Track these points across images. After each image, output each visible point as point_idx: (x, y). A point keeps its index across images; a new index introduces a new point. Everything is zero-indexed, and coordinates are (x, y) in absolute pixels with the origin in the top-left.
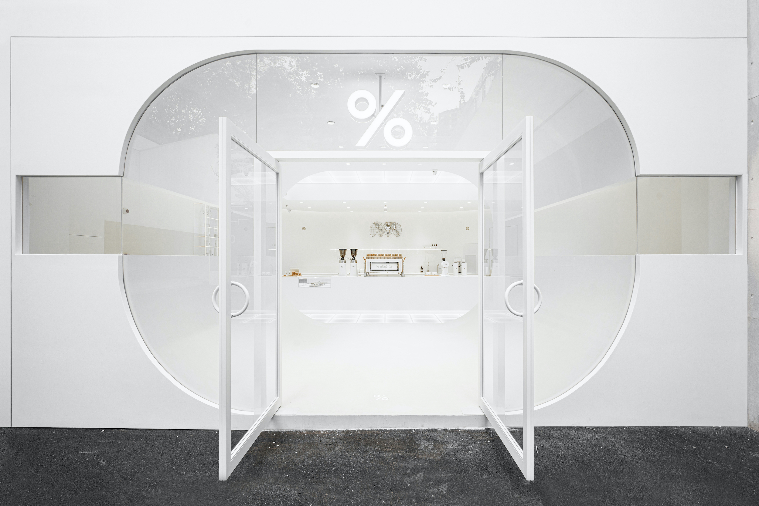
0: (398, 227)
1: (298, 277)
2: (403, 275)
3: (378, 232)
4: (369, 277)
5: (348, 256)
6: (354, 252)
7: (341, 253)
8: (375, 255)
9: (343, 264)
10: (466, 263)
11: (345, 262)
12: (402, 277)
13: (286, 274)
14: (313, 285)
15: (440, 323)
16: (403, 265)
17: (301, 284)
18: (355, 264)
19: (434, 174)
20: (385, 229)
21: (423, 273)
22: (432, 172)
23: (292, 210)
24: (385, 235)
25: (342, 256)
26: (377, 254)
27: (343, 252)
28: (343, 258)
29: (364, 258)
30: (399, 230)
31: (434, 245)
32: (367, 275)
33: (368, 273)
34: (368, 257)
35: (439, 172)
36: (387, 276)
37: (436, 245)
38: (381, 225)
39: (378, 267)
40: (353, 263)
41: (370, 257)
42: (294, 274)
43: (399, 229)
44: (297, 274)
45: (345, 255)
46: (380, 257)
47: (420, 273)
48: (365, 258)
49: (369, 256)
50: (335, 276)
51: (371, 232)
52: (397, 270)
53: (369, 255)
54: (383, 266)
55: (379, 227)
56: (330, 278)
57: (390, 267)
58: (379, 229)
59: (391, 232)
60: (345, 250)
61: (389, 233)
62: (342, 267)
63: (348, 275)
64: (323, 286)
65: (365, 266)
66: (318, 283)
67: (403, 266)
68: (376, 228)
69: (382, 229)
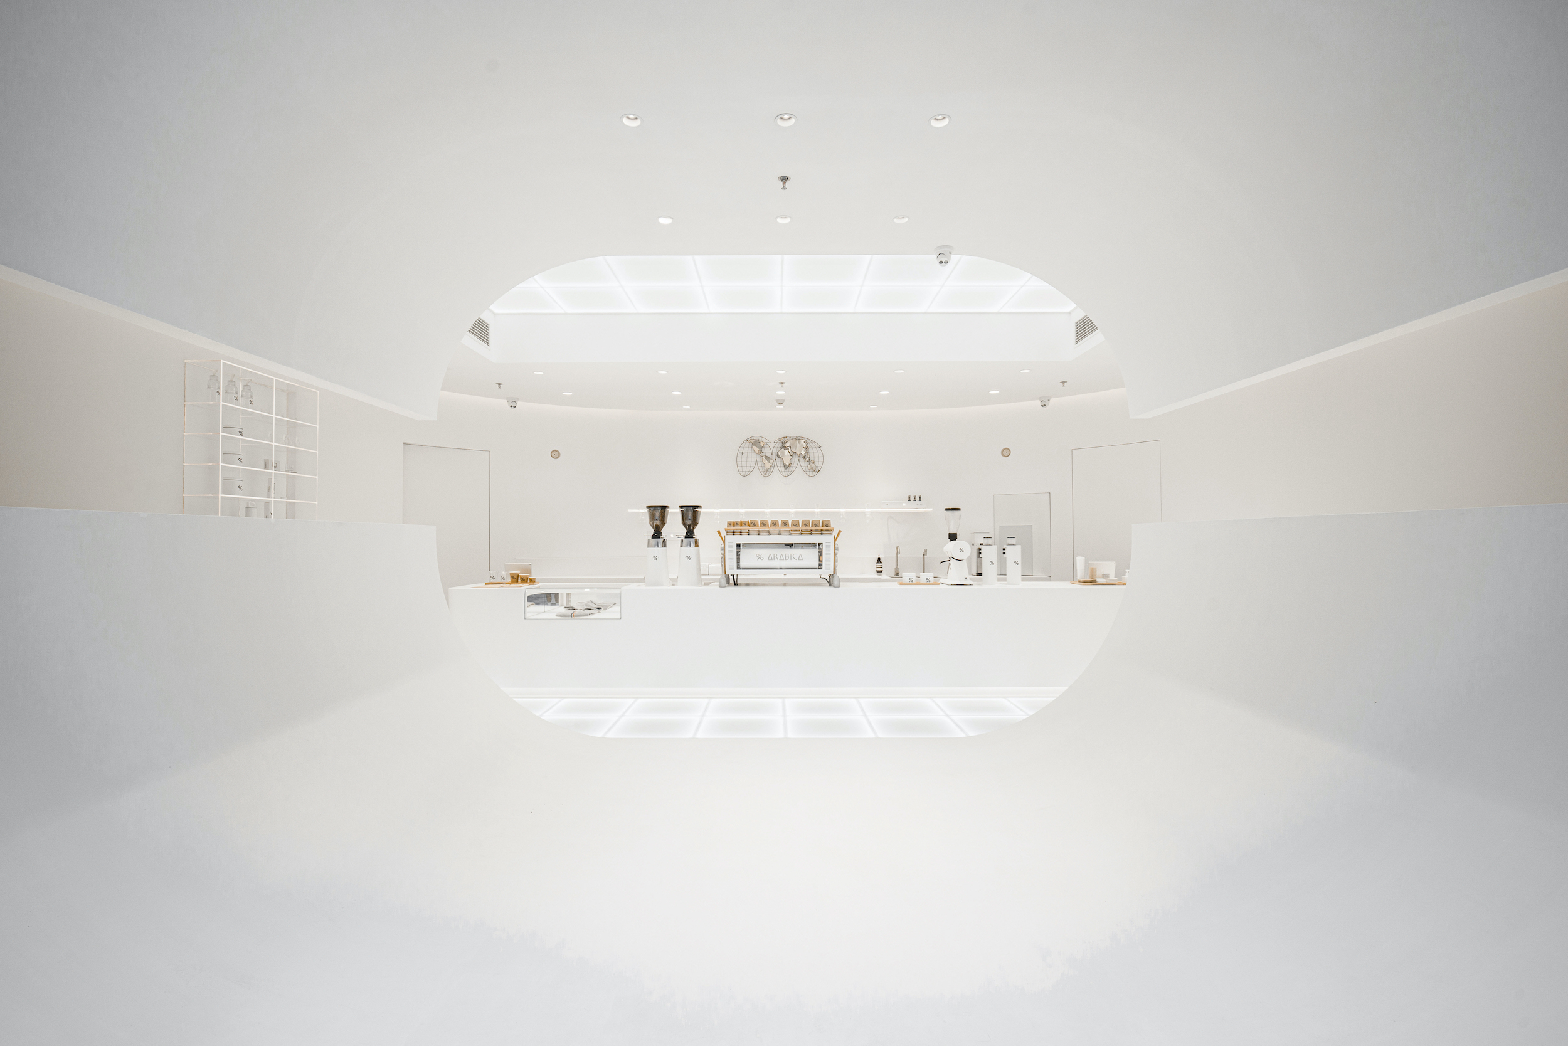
0: (815, 450)
1: (526, 586)
2: (835, 581)
3: (759, 464)
4: (736, 588)
5: (674, 527)
6: (690, 515)
7: (652, 518)
8: (753, 524)
9: (659, 551)
10: (1019, 547)
11: (664, 545)
12: (831, 588)
13: (492, 581)
14: (572, 612)
15: (965, 736)
16: (836, 552)
17: (535, 610)
18: (693, 549)
19: (941, 262)
20: (778, 456)
21: (884, 576)
22: (935, 256)
23: (519, 403)
24: (776, 474)
25: (657, 526)
26: (759, 520)
27: (658, 514)
28: (657, 534)
29: (719, 532)
30: (816, 459)
31: (912, 499)
32: (728, 582)
33: (731, 577)
34: (732, 528)
35: (954, 258)
36: (785, 585)
37: (917, 499)
38: (766, 445)
39: (760, 557)
40: (688, 548)
41: (739, 528)
42: (515, 579)
43: (816, 454)
44: (524, 580)
45: (663, 523)
46: (766, 528)
47: (876, 576)
48: (723, 533)
49: (735, 528)
50: (634, 586)
51: (739, 464)
52: (817, 566)
53: (735, 524)
54: (775, 555)
55: (761, 451)
56: (618, 591)
57: (796, 557)
58: (763, 454)
59: (795, 464)
60: (664, 508)
61: (789, 466)
62: (655, 558)
63: (674, 581)
64: (602, 614)
65: (724, 555)
66: (586, 605)
67: (835, 554)
68: (754, 454)
69: (769, 454)
